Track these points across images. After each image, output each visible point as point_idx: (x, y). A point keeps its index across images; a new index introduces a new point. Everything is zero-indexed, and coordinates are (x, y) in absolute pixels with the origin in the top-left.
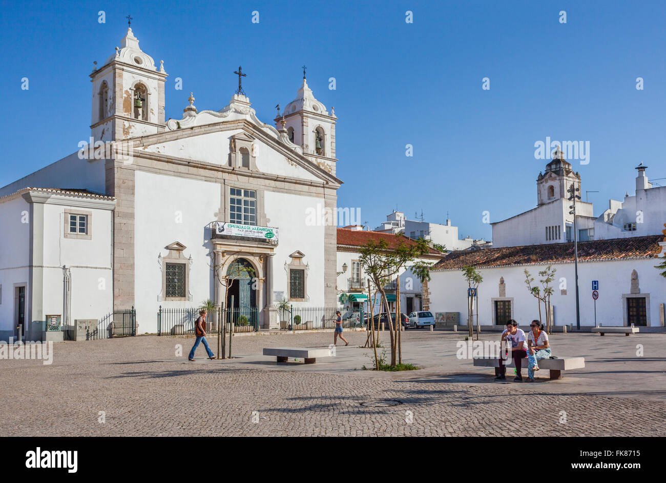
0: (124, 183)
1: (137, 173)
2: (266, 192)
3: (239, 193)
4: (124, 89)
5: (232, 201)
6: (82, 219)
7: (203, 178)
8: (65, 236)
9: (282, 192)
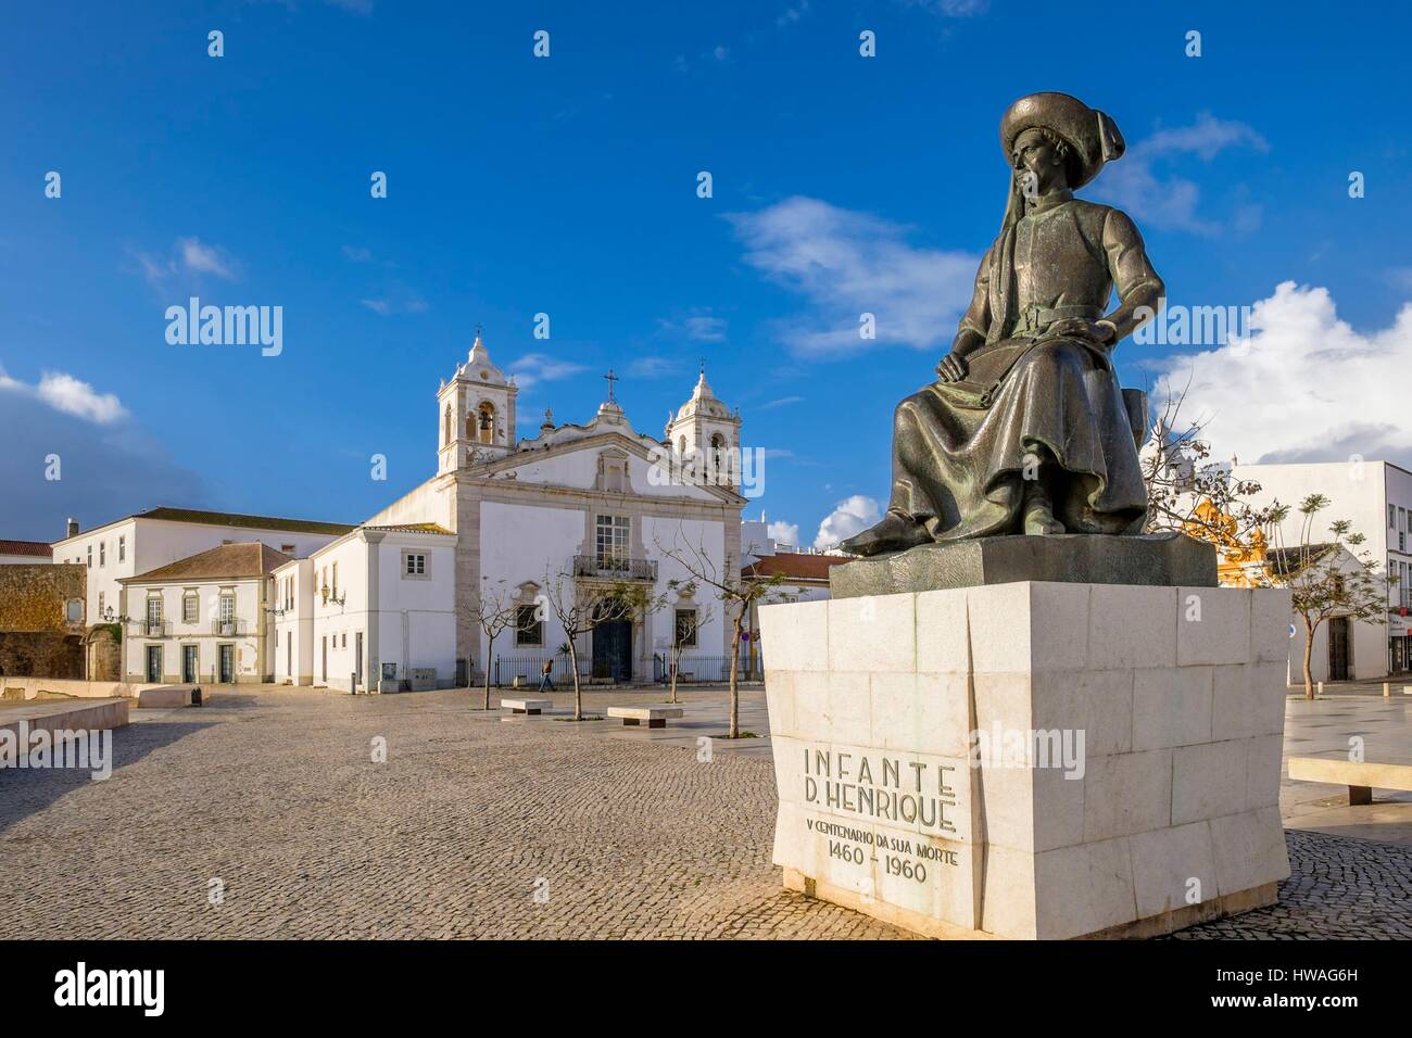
0: (467, 516)
1: (482, 504)
2: (643, 518)
3: (609, 520)
4: (468, 410)
5: (600, 531)
6: (421, 558)
7: (563, 505)
8: (403, 578)
9: (666, 517)
